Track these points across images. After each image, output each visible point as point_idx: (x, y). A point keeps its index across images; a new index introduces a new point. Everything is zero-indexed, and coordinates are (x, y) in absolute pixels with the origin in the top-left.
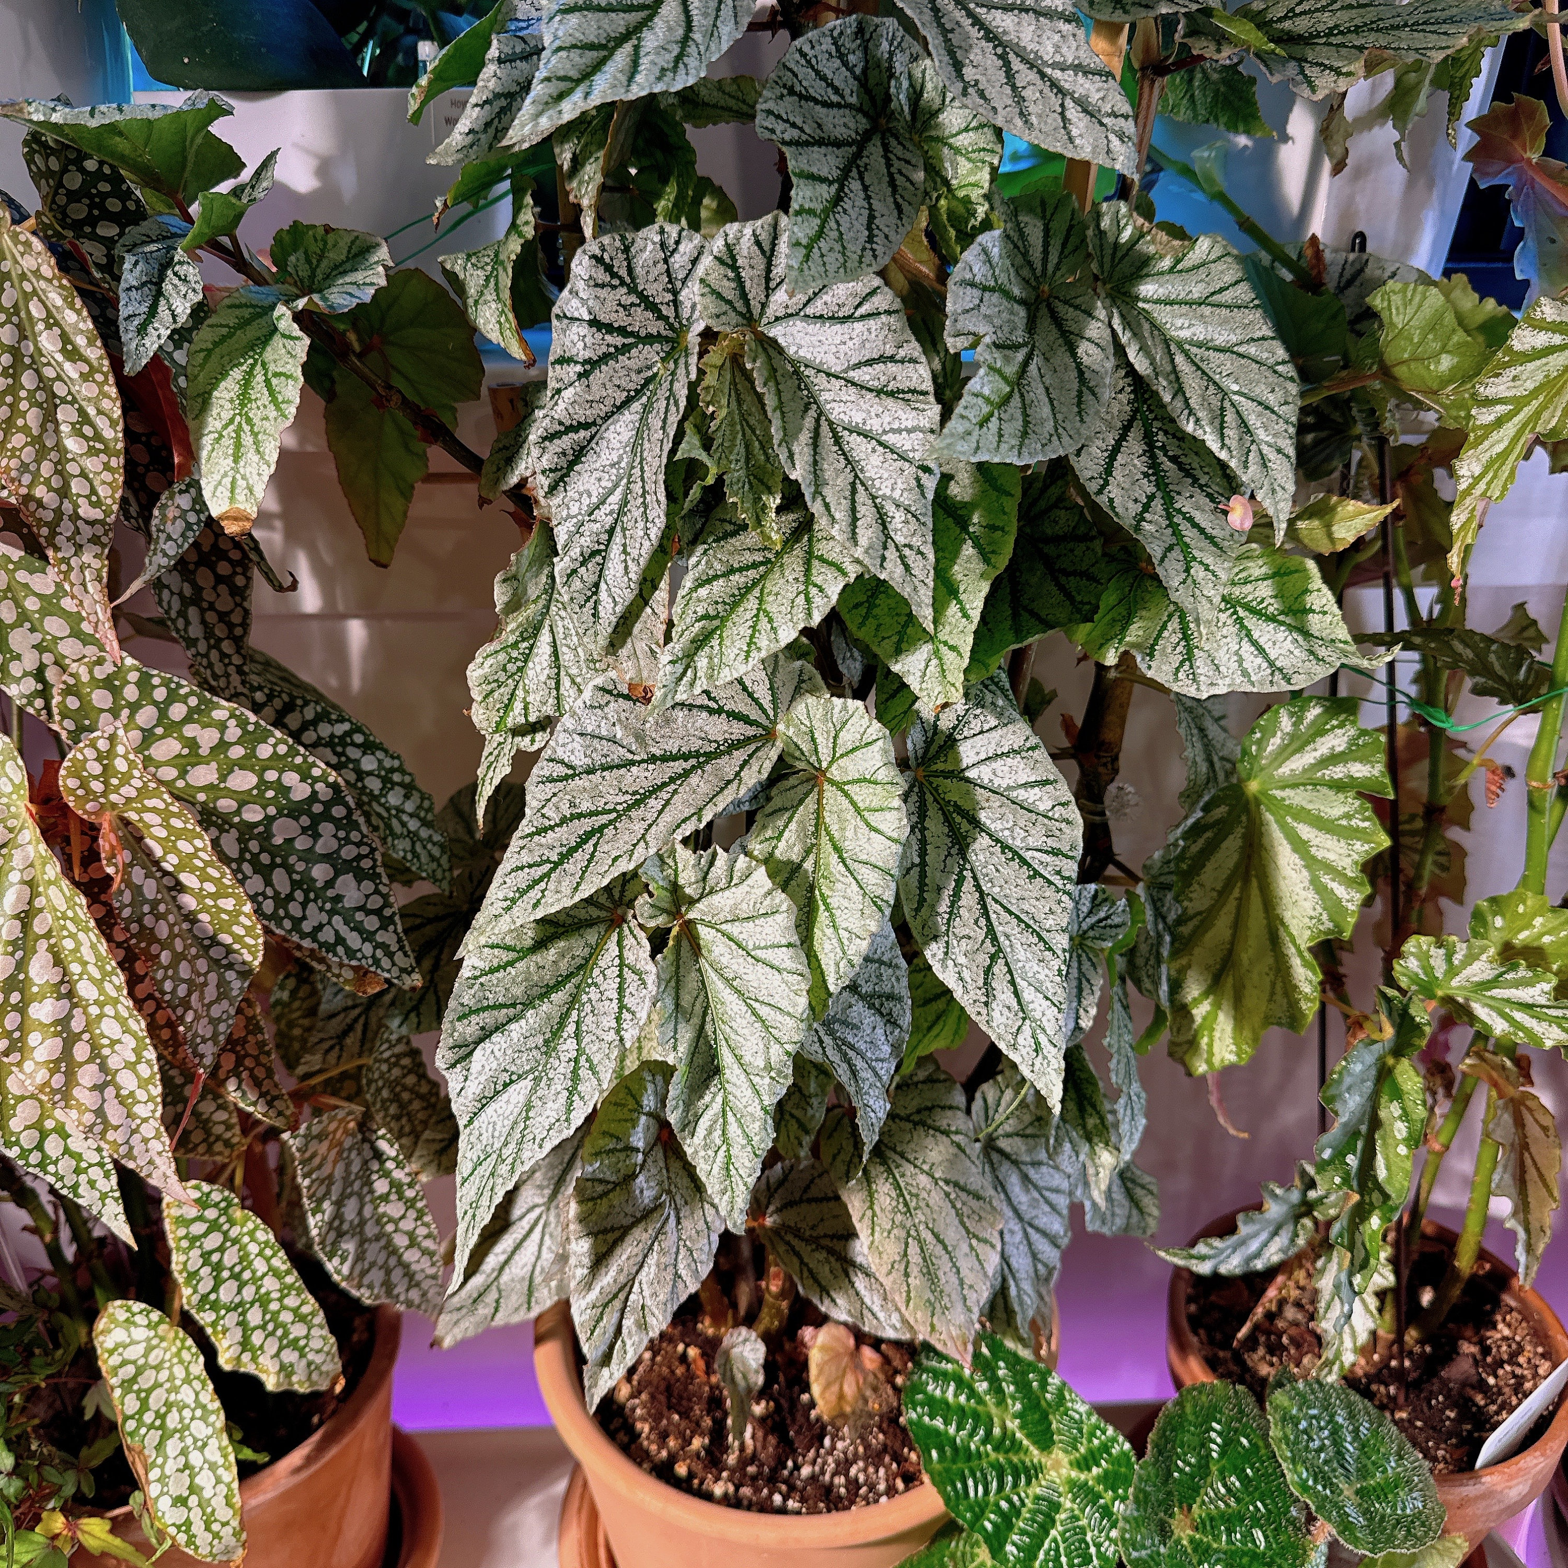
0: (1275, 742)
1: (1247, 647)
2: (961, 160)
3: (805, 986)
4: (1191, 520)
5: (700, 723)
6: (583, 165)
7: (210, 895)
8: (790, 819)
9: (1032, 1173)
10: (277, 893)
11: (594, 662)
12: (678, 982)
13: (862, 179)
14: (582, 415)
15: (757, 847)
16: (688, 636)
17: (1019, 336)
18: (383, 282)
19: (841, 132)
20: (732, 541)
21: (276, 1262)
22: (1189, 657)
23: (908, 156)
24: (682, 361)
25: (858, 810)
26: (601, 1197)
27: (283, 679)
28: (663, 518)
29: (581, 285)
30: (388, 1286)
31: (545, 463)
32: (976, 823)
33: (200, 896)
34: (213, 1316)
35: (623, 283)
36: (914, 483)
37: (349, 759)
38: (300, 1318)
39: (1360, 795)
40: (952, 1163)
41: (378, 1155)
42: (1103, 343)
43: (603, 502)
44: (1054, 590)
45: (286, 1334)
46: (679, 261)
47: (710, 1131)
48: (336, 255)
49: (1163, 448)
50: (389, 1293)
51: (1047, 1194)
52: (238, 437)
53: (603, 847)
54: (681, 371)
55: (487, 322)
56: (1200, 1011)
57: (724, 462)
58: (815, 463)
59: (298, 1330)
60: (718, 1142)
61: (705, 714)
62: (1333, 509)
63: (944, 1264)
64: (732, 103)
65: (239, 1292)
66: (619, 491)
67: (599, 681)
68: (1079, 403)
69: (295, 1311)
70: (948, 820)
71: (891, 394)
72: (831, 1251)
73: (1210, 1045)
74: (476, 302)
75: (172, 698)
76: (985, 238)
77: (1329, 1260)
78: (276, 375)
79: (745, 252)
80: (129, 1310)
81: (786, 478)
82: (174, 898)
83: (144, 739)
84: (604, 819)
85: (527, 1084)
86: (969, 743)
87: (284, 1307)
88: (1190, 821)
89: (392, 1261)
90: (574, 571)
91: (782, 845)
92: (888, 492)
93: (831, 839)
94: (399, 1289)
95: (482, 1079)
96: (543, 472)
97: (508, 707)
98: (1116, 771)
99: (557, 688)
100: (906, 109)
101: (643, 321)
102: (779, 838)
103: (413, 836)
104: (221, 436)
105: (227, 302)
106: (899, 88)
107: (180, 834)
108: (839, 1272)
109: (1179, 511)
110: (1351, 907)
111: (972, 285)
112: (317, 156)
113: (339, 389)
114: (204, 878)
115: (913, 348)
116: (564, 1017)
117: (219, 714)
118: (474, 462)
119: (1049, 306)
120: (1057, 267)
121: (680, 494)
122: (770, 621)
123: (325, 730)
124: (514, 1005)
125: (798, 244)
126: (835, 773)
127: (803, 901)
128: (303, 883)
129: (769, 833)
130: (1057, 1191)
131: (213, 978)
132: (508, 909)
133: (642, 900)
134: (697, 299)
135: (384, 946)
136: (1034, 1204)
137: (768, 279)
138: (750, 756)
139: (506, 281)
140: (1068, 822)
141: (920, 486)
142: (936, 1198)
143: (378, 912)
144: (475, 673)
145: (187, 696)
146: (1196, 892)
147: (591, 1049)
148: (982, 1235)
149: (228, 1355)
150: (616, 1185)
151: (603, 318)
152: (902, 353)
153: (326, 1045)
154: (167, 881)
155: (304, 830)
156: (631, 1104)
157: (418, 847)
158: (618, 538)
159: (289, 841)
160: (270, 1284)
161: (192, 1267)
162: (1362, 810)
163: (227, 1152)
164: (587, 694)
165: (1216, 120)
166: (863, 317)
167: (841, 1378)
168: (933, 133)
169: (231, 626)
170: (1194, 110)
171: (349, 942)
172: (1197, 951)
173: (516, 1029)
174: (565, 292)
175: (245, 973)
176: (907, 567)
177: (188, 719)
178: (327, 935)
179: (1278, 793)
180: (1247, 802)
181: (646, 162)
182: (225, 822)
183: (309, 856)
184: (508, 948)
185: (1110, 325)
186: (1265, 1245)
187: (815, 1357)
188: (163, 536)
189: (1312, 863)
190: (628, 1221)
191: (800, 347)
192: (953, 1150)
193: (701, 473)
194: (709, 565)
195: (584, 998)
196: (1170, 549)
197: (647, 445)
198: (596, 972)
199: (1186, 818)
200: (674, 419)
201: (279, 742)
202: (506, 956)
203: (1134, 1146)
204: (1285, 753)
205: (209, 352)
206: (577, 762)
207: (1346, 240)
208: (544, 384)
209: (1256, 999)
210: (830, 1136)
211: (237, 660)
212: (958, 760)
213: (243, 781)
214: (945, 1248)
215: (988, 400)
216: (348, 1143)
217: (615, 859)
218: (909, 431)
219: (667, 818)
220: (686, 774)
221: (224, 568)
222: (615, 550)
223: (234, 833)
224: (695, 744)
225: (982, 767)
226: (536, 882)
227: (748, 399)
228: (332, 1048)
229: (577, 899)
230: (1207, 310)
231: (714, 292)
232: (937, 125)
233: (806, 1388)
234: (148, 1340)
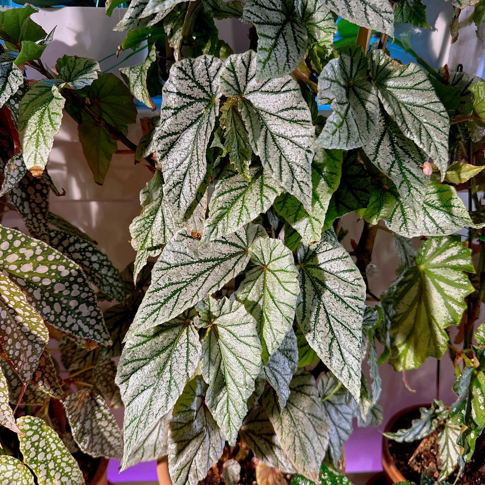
0: (430, 251)
1: (427, 219)
2: (322, 32)
3: (260, 353)
4: (409, 171)
5: (219, 247)
6: (175, 33)
7: (27, 317)
8: (253, 285)
9: (339, 408)
10: (56, 312)
11: (178, 224)
12: (210, 349)
13: (284, 38)
14: (174, 129)
15: (241, 296)
16: (215, 215)
17: (344, 100)
18: (96, 78)
19: (275, 20)
20: (232, 178)
21: (59, 445)
22: (405, 222)
23: (301, 30)
24: (213, 108)
25: (280, 282)
26: (180, 428)
27: (65, 225)
28: (205, 170)
29: (173, 79)
30: (102, 450)
31: (160, 147)
32: (324, 286)
33: (24, 317)
34: (36, 466)
35: (190, 78)
36: (304, 157)
37: (87, 257)
38: (69, 465)
39: (464, 272)
40: (311, 406)
41: (97, 405)
42: (375, 103)
43: (182, 163)
44: (351, 195)
45: (63, 471)
46: (212, 69)
47: (222, 408)
48: (79, 67)
49: (397, 143)
50: (103, 452)
51: (344, 415)
52: (38, 138)
53: (181, 297)
54: (212, 113)
55: (138, 93)
56: (401, 349)
57: (229, 148)
58: (266, 149)
59: (68, 469)
60: (225, 412)
61: (221, 244)
62: (461, 167)
63: (308, 446)
64: (232, 11)
65: (45, 456)
66: (188, 159)
67: (180, 231)
68: (368, 126)
69: (67, 463)
70: (313, 284)
71: (295, 122)
72: (266, 440)
73: (405, 361)
74: (133, 86)
75: (15, 238)
76: (332, 61)
77: (443, 434)
78: (53, 113)
79: (238, 66)
80: (7, 459)
81: (253, 154)
82: (14, 318)
83: (4, 255)
84: (181, 285)
85: (150, 390)
86: (321, 255)
87: (62, 461)
88: (400, 280)
89: (104, 441)
90: (171, 190)
91: (250, 295)
92: (294, 161)
93: (269, 293)
94: (107, 451)
95: (133, 388)
96: (159, 151)
97: (145, 241)
98: (370, 260)
99: (164, 234)
100: (300, 12)
101: (197, 93)
102: (249, 292)
103: (111, 285)
104: (31, 138)
105: (36, 85)
106: (298, 3)
107: (14, 294)
108: (269, 448)
109: (405, 168)
110: (460, 313)
111: (327, 79)
112: (75, 31)
113: (83, 119)
114: (25, 310)
115: (304, 104)
116: (165, 363)
117: (33, 244)
118: (133, 147)
119: (353, 89)
120: (356, 74)
121: (212, 159)
122: (247, 210)
123: (77, 246)
124: (146, 359)
125: (260, 61)
126: (270, 267)
127: (258, 317)
128: (66, 308)
129: (245, 290)
130: (348, 414)
131: (30, 347)
132: (144, 322)
133: (196, 318)
134: (219, 84)
135: (98, 331)
136: (340, 419)
137: (247, 77)
138: (238, 260)
139: (145, 77)
140: (360, 286)
141: (307, 158)
142: (305, 421)
143: (95, 318)
144: (133, 228)
145: (21, 237)
146: (401, 306)
147: (176, 377)
148: (322, 434)
149: (41, 480)
150: (186, 424)
151: (182, 92)
152: (299, 106)
153: (80, 360)
154: (11, 311)
155: (67, 288)
156: (192, 393)
157: (113, 289)
158: (188, 177)
159: (61, 292)
160: (57, 453)
161: (27, 448)
162: (464, 278)
163: (42, 402)
164: (176, 236)
165: (410, 22)
166: (284, 92)
167: (267, 477)
168: (311, 22)
169: (41, 208)
170: (403, 18)
171: (84, 330)
172: (401, 327)
173: (147, 368)
174: (167, 82)
175: (43, 345)
176: (302, 190)
177: (21, 246)
178: (75, 328)
179: (432, 270)
180: (420, 273)
181: (199, 35)
182: (35, 286)
183: (69, 297)
184: (144, 336)
185: (377, 96)
186: (421, 430)
187: (258, 469)
188: (9, 177)
189: (445, 297)
190: (190, 438)
191: (259, 103)
192: (312, 402)
193: (220, 152)
194: (223, 187)
195: (173, 356)
196: (402, 182)
197: (199, 141)
198: (178, 345)
199: (398, 278)
200: (210, 131)
201: (57, 254)
202: (143, 339)
203: (377, 399)
204: (434, 255)
205: (28, 104)
206: (171, 263)
207: (455, 67)
208: (159, 117)
209: (423, 345)
210: (266, 396)
211: (43, 221)
212: (317, 261)
213: (42, 269)
214: (309, 439)
215: (335, 124)
216: (86, 401)
217: (186, 302)
218: (303, 136)
219: (206, 285)
220: (214, 267)
221: (38, 187)
222: (187, 182)
223: (39, 290)
224: (217, 255)
225: (327, 264)
226: (155, 311)
227: (239, 123)
228: (82, 361)
229: (170, 318)
230: (413, 91)
231: (226, 81)
232: (312, 19)
233: (255, 479)
234: (14, 469)
